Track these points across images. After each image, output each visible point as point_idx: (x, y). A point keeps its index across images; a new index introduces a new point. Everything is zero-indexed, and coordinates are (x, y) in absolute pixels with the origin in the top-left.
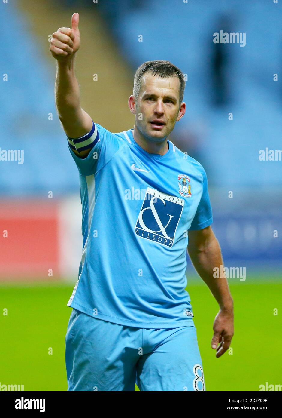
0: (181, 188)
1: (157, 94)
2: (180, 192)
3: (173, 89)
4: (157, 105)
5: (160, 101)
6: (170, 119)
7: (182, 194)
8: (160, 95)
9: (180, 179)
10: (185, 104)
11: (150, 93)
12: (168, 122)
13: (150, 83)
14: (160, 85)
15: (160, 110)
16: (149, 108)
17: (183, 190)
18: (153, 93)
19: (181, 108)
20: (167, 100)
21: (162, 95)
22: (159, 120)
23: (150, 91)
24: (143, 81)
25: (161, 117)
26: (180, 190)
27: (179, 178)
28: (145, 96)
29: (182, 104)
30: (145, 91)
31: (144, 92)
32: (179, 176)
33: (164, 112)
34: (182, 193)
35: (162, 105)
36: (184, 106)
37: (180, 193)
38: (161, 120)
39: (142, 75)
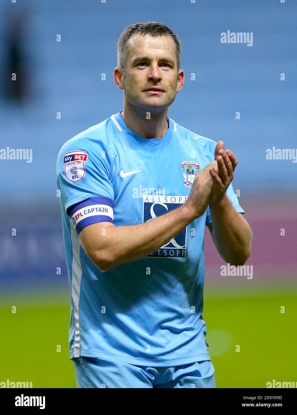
0: (186, 177)
1: (150, 57)
2: (185, 183)
3: (168, 49)
4: (152, 69)
5: (155, 64)
6: (169, 85)
7: (188, 185)
8: (154, 57)
9: (184, 167)
10: (183, 72)
11: (141, 56)
12: (168, 89)
13: (139, 45)
14: (152, 46)
15: (156, 75)
16: (142, 74)
17: (189, 180)
18: (145, 55)
19: (179, 77)
20: (163, 63)
21: (156, 57)
22: (155, 87)
23: (140, 53)
24: (131, 44)
25: (158, 84)
26: (185, 180)
27: (183, 165)
28: (136, 61)
29: (180, 72)
30: (135, 55)
31: (133, 57)
32: (182, 164)
33: (160, 77)
34: (188, 183)
35: (158, 69)
36: (182, 74)
37: (185, 185)
38: (158, 86)
39: (128, 39)
